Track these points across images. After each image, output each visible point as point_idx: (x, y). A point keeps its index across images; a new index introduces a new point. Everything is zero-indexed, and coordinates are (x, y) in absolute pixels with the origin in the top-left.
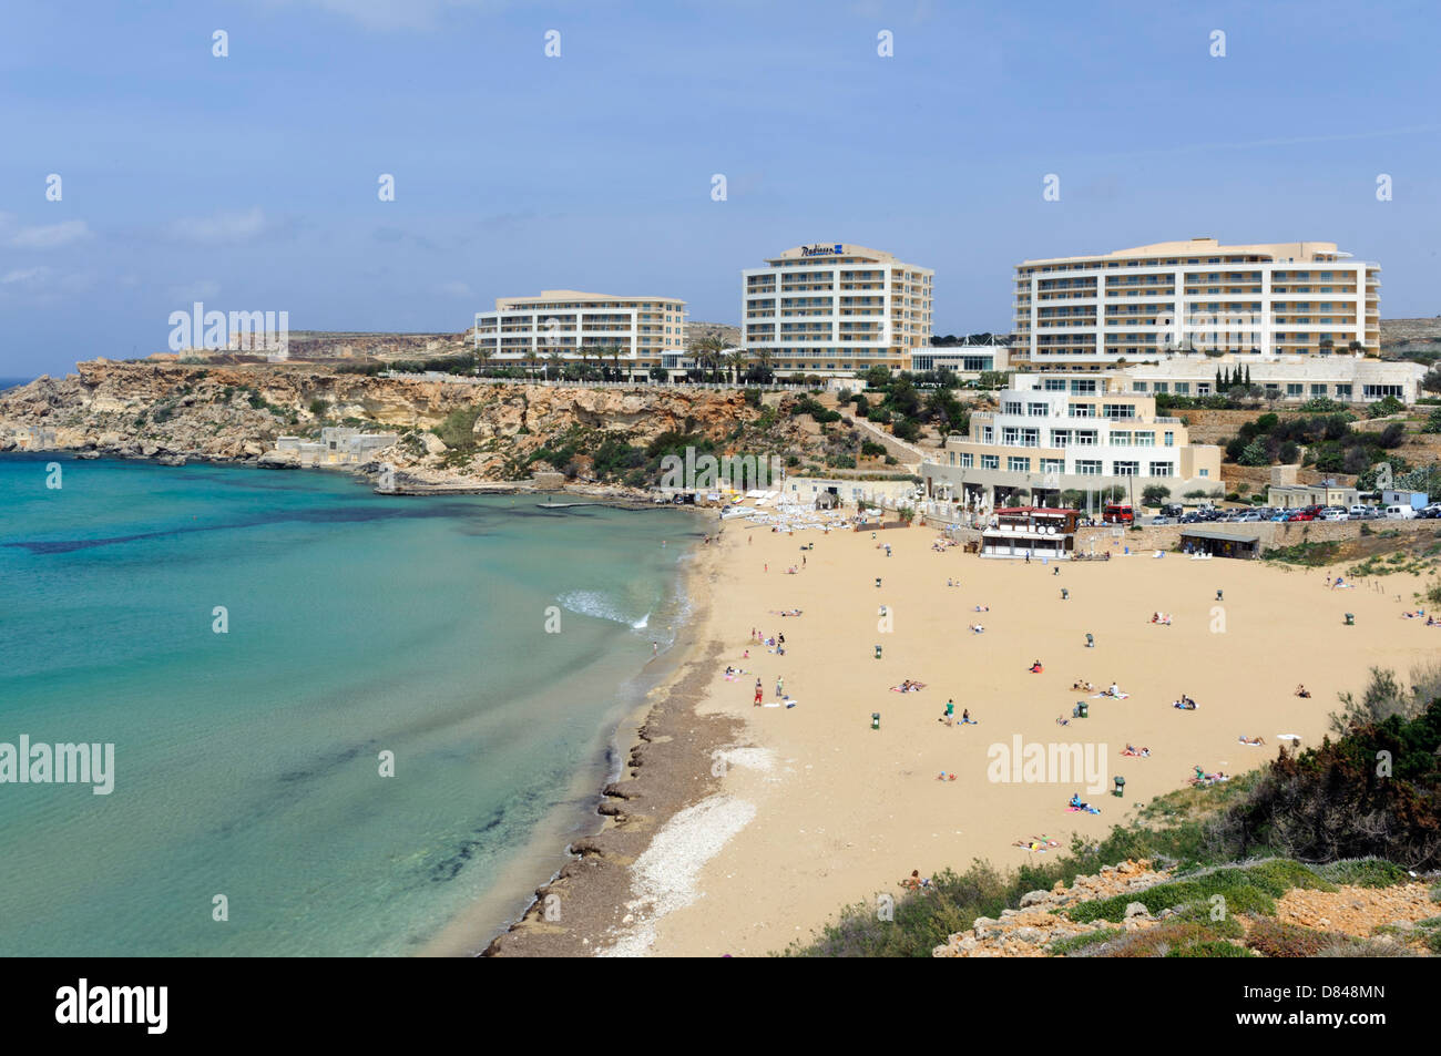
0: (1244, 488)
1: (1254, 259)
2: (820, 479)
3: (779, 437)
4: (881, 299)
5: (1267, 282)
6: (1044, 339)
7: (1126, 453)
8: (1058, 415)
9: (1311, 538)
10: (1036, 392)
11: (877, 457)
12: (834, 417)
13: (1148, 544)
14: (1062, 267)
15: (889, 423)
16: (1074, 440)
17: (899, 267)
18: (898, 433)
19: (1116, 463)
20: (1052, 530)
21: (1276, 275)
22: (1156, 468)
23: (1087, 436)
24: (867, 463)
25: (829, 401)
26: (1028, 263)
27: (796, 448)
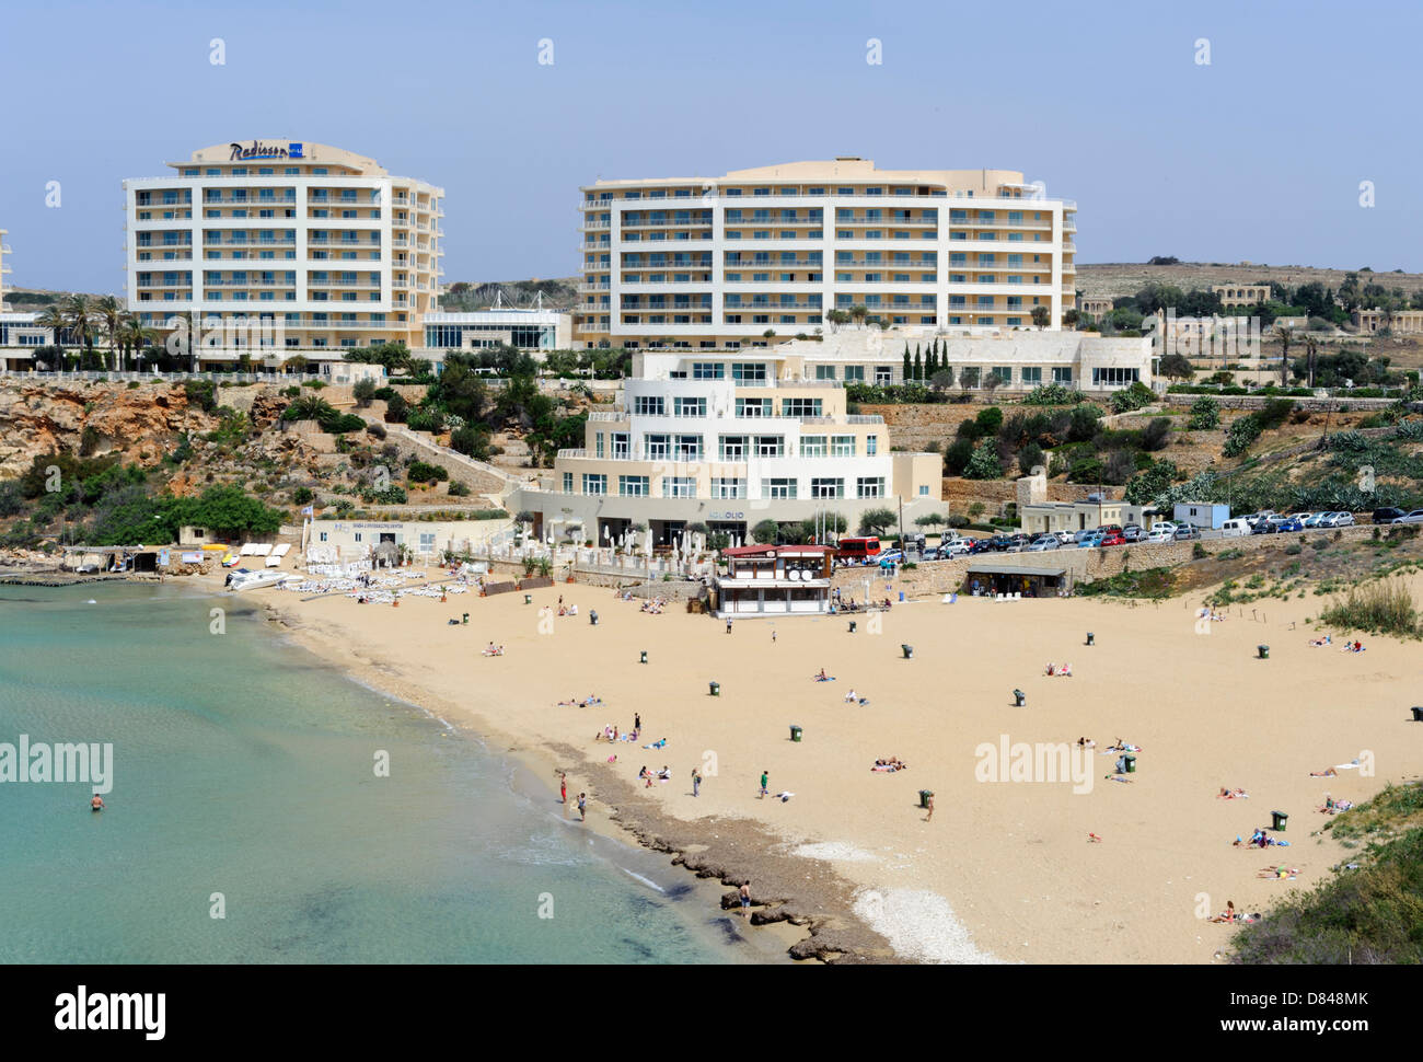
0: (977, 510)
1: (924, 190)
2: (364, 522)
3: (263, 457)
4: (376, 235)
5: (944, 224)
6: (630, 300)
7: (826, 466)
8: (720, 414)
9: (1133, 566)
10: (679, 381)
11: (434, 484)
12: (354, 424)
13: (924, 586)
14: (659, 192)
15: (442, 432)
16: (752, 451)
17: (402, 182)
18: (460, 445)
19: (815, 481)
20: (807, 574)
21: (956, 214)
22: (864, 485)
23: (770, 444)
24: (421, 495)
25: (339, 398)
26: (602, 184)
27: (301, 476)
